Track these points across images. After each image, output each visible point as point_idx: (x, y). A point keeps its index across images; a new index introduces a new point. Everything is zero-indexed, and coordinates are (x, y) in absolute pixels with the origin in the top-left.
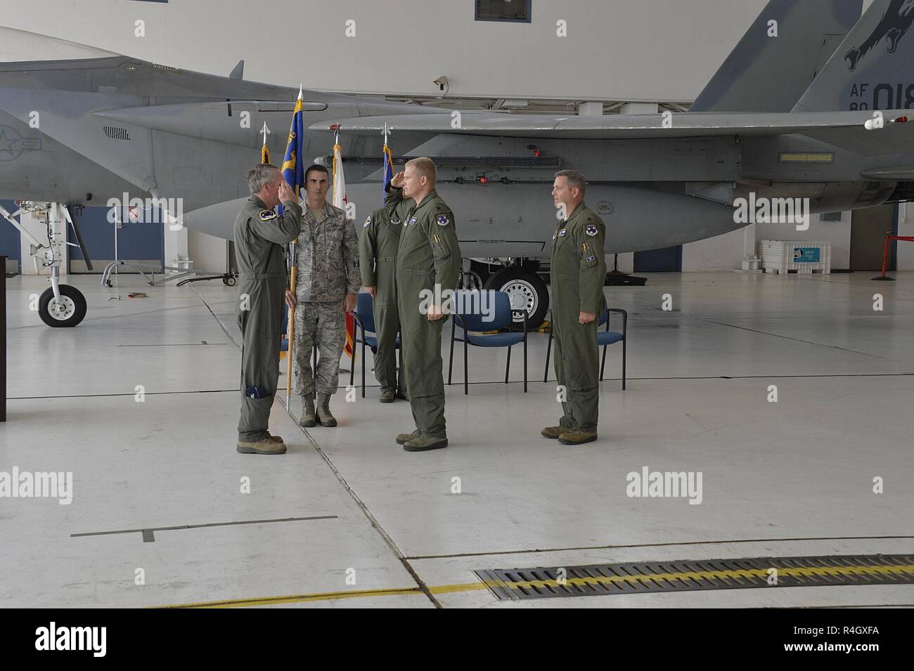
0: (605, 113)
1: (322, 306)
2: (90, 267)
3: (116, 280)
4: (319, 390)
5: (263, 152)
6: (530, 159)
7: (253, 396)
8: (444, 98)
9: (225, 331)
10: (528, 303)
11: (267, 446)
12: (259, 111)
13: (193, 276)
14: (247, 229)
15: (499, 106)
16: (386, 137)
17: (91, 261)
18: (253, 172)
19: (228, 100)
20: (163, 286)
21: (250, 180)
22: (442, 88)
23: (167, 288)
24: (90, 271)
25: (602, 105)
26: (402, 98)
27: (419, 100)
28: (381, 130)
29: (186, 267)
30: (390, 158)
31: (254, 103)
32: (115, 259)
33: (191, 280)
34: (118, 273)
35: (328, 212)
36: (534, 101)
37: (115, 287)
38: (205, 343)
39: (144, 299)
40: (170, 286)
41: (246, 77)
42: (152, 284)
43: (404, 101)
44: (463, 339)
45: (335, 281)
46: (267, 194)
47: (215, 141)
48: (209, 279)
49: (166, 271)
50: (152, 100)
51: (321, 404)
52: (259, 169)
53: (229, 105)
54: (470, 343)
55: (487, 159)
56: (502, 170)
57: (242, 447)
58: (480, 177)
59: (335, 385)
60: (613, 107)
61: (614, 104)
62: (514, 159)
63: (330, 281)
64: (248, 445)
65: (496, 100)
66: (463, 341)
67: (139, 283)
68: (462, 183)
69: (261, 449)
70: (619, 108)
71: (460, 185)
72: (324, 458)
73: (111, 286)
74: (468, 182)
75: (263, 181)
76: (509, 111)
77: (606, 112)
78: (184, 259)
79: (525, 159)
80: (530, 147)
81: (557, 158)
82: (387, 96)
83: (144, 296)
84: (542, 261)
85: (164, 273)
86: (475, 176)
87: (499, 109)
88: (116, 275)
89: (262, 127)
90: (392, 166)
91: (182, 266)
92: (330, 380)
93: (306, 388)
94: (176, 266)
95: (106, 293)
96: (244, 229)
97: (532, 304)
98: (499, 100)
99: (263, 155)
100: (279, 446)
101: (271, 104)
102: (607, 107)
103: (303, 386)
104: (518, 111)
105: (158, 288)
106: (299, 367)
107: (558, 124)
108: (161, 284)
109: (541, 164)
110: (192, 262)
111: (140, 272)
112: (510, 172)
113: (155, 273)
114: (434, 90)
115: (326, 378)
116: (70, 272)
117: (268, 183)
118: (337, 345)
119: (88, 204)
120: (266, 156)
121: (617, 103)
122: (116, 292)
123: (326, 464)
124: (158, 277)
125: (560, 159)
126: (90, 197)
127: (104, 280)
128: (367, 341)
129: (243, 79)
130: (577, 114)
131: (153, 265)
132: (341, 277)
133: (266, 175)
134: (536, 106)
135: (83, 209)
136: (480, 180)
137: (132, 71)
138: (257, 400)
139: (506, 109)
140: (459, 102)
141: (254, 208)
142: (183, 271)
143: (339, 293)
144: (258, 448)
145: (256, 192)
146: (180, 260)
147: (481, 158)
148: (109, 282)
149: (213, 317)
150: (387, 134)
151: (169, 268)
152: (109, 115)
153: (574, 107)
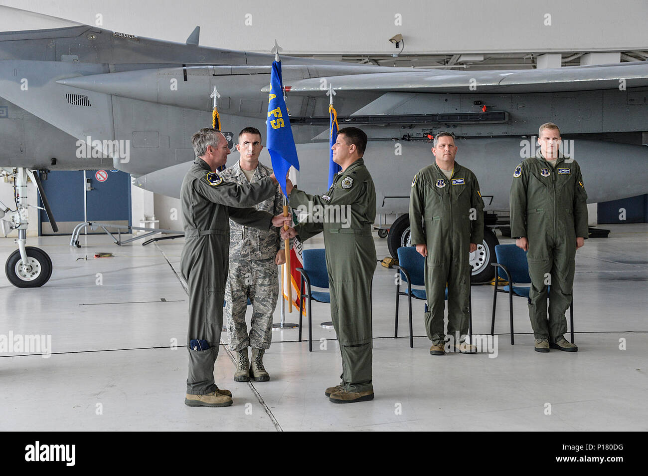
0: (564, 64)
1: (255, 263)
2: (55, 228)
3: (85, 240)
4: (253, 345)
5: (214, 115)
6: (478, 114)
7: (195, 349)
8: (399, 55)
9: (184, 288)
10: (480, 256)
11: (213, 399)
12: (214, 75)
13: (159, 235)
14: (193, 190)
15: (455, 61)
16: (331, 98)
17: (57, 223)
18: (198, 136)
19: (184, 66)
20: (131, 245)
21: (195, 143)
22: (397, 46)
23: (133, 247)
24: (55, 233)
25: (560, 56)
26: (357, 58)
27: (375, 59)
28: (327, 91)
29: (153, 226)
30: (335, 118)
31: (208, 69)
32: (84, 221)
33: (156, 239)
34: (87, 234)
35: (261, 173)
36: (489, 56)
37: (84, 247)
38: (163, 300)
39: (110, 259)
40: (136, 245)
41: (202, 43)
42: (118, 243)
43: (361, 60)
44: (407, 293)
45: (266, 240)
46: (211, 156)
47: (175, 105)
48: (173, 238)
49: (133, 231)
50: (112, 67)
51: (254, 359)
52: (203, 133)
53: (185, 71)
54: (414, 296)
55: (432, 115)
56: (448, 126)
57: (190, 401)
58: (427, 134)
59: (268, 340)
60: (573, 58)
61: (574, 55)
62: (460, 115)
63: (261, 240)
64: (195, 398)
65: (452, 55)
66: (407, 295)
67: (106, 243)
68: (409, 140)
69: (207, 402)
70: (579, 58)
71: (407, 142)
72: (266, 411)
73: (79, 247)
74: (415, 139)
75: (208, 144)
76: (465, 66)
77: (566, 63)
78: (151, 218)
79: (471, 115)
80: (477, 103)
81: (504, 114)
82: (343, 56)
83: (110, 255)
84: (499, 214)
85: (131, 233)
86: (422, 133)
87: (455, 64)
88: (86, 236)
89: (211, 92)
90: (338, 126)
91: (149, 226)
92: (263, 334)
93: (241, 344)
94: (143, 225)
95: (74, 253)
96: (190, 190)
97: (483, 257)
98: (454, 56)
99: (214, 118)
100: (225, 398)
101: (224, 69)
102: (566, 58)
103: (238, 342)
104: (474, 66)
105: (124, 248)
106: (233, 323)
107: (503, 79)
108: (128, 244)
109: (487, 119)
110: (158, 221)
111: (108, 233)
112: (457, 128)
113: (121, 233)
114: (389, 49)
115: (259, 333)
116: (41, 234)
117: (213, 146)
118: (271, 301)
119: (53, 169)
120: (217, 119)
121: (576, 53)
122: (85, 252)
123: (269, 417)
124: (124, 237)
125: (506, 114)
126: (54, 161)
127: (73, 241)
128: (313, 296)
129: (200, 44)
130: (535, 67)
131: (122, 225)
132: (272, 236)
133: (211, 138)
134: (492, 61)
135: (48, 173)
136: (427, 137)
137: (93, 40)
138: (199, 352)
139: (463, 64)
140: (415, 59)
141: (199, 169)
142: (149, 231)
143: (271, 251)
144: (204, 401)
145: (201, 155)
146: (147, 220)
147: (428, 116)
148: (77, 243)
149: (174, 274)
150: (333, 95)
151: (136, 228)
152: (71, 82)
153: (532, 60)
